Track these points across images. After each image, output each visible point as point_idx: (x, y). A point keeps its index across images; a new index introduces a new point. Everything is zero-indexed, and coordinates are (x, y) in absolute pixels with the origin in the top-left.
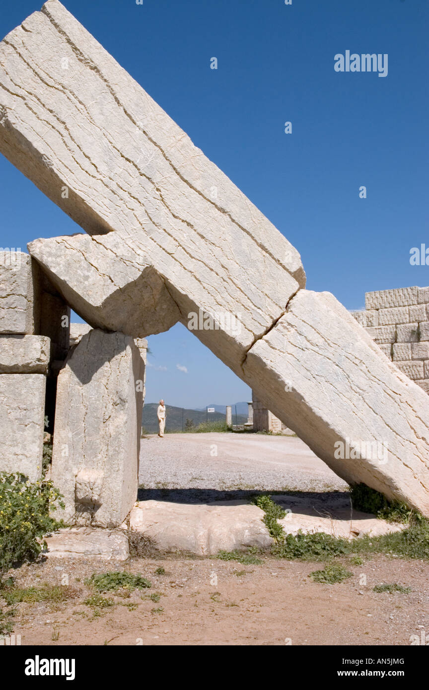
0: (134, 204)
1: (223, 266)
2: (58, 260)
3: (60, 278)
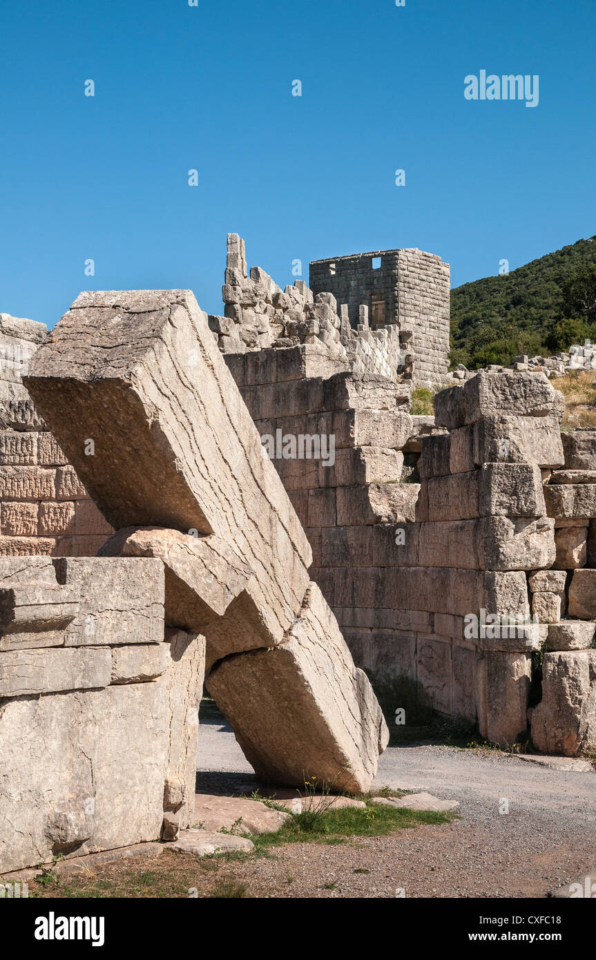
0: (227, 507)
1: (272, 566)
2: (185, 566)
3: (188, 586)
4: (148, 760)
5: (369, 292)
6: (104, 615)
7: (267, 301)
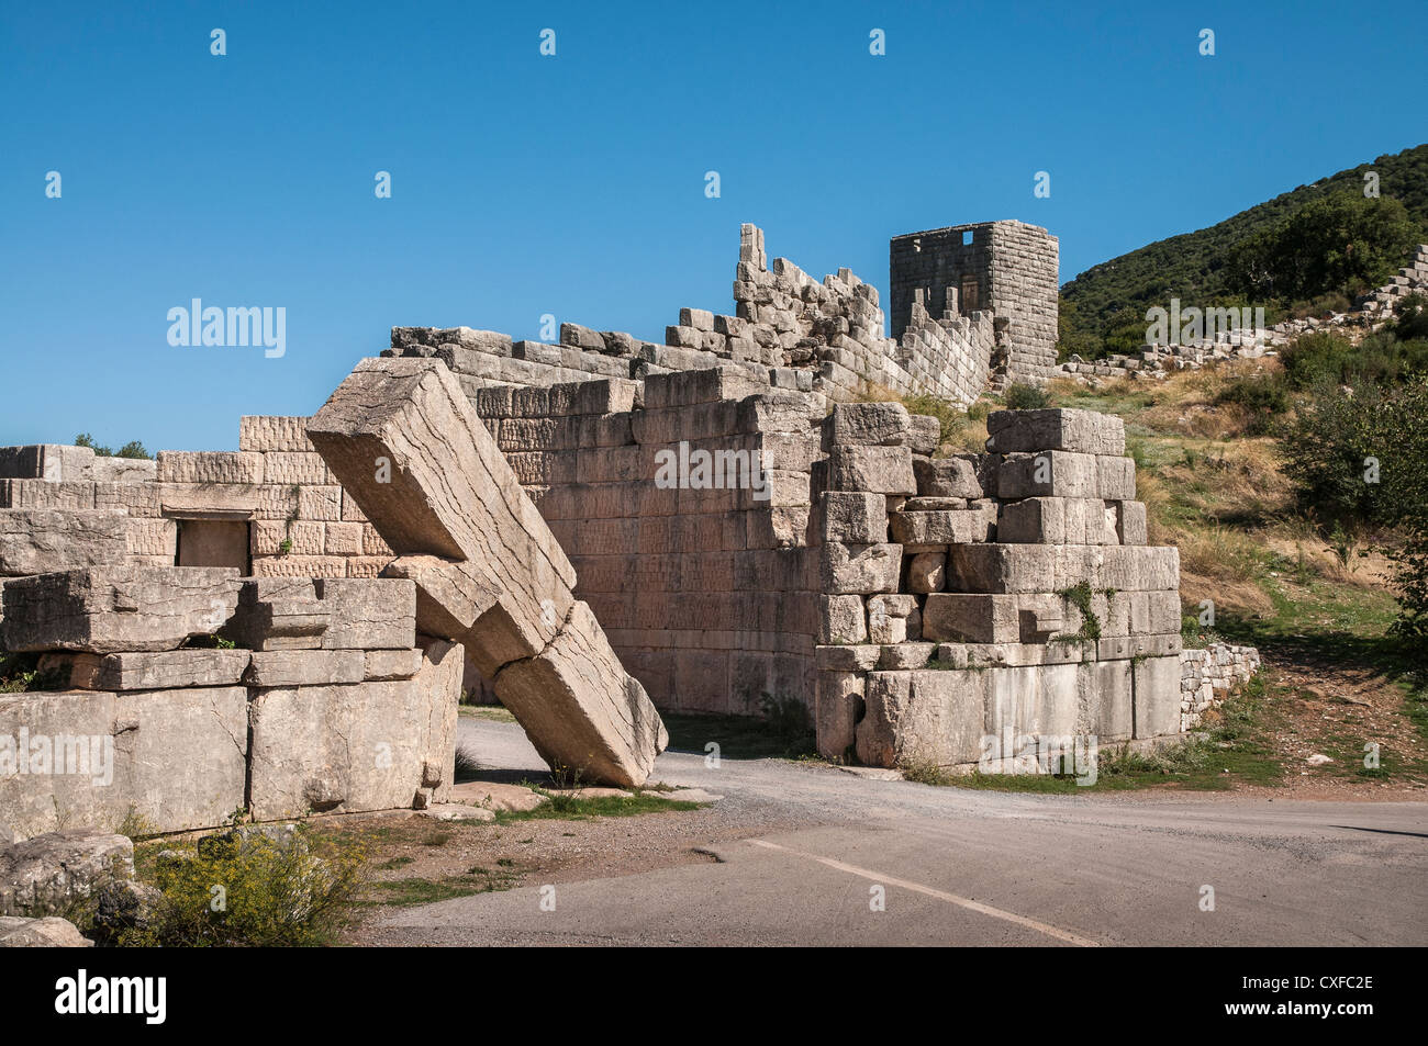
1: (530, 587)
2: (436, 586)
3: (438, 603)
4: (402, 743)
5: (958, 273)
6: (357, 625)
7: (793, 295)
